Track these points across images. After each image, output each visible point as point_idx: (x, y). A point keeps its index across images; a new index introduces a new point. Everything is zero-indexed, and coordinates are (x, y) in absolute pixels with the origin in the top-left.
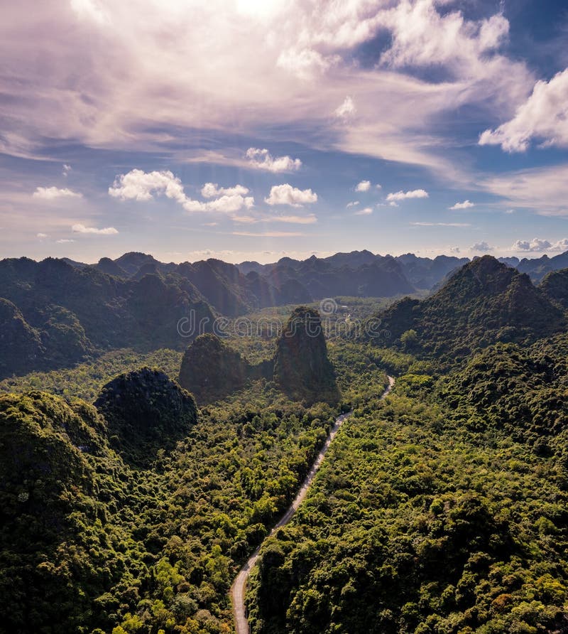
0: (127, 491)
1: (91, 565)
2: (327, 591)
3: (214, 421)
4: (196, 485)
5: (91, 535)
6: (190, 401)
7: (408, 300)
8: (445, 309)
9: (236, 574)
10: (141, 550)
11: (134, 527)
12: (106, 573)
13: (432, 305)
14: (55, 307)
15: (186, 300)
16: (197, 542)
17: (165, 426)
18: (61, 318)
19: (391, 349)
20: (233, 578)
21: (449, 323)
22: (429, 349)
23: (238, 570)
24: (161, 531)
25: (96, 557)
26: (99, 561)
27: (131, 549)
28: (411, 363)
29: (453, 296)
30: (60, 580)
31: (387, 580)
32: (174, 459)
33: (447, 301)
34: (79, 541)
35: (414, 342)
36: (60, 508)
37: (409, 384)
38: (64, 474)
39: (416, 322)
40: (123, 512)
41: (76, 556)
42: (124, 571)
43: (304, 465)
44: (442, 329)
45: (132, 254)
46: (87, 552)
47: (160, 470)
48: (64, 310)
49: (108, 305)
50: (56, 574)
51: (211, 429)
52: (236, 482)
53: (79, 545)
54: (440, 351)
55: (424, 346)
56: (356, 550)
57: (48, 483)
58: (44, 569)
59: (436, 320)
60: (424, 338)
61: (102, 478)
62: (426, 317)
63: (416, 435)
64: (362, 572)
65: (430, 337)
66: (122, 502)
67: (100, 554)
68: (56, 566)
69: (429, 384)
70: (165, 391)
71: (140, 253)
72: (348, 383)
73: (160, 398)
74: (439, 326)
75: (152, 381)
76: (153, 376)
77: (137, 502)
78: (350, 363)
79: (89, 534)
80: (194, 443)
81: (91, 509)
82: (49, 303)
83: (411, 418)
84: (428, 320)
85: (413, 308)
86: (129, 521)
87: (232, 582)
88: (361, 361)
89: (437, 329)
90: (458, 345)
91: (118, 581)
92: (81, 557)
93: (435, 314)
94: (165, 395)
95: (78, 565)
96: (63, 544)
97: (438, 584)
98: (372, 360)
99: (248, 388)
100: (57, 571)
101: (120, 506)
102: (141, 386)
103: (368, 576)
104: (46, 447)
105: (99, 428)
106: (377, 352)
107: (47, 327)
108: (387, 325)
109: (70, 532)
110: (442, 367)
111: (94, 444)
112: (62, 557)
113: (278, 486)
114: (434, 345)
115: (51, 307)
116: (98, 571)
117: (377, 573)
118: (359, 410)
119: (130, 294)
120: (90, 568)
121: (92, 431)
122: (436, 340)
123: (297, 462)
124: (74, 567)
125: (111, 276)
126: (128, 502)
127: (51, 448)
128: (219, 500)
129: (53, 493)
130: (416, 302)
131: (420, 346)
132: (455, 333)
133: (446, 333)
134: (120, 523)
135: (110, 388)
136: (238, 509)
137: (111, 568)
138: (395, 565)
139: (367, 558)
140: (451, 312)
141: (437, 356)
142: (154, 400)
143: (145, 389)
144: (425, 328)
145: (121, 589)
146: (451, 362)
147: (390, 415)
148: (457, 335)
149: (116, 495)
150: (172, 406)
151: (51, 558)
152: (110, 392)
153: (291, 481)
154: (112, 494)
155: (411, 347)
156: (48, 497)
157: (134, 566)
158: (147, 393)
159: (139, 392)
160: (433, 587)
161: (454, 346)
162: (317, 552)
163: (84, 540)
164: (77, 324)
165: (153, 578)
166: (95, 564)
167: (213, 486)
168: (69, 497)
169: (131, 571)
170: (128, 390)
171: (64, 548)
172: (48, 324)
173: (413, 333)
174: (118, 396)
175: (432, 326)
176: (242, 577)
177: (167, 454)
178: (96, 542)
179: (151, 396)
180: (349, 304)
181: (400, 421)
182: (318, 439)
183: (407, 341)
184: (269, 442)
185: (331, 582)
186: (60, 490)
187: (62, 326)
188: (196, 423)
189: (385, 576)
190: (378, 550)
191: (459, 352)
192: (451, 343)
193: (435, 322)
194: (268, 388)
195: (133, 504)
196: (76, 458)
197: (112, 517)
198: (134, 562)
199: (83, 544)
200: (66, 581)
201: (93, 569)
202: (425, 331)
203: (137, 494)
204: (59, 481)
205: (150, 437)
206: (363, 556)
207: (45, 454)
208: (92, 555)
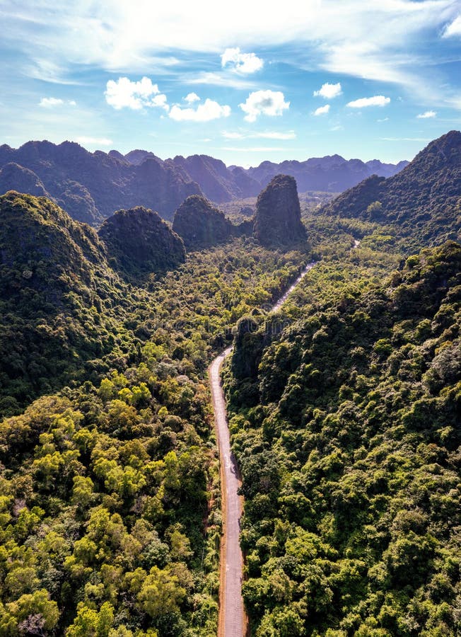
0: (122, 295)
1: (85, 335)
2: (298, 341)
3: (199, 262)
4: (182, 299)
5: (86, 313)
6: (179, 243)
7: (375, 177)
8: (409, 182)
9: (213, 358)
10: (131, 336)
11: (125, 320)
12: (98, 344)
13: (397, 180)
14: (70, 182)
15: (180, 180)
16: (181, 334)
17: (157, 261)
18: (76, 191)
19: (358, 219)
20: (211, 360)
21: (413, 195)
22: (392, 218)
23: (216, 356)
24: (149, 325)
25: (90, 330)
26: (93, 334)
27: (122, 333)
28: (375, 228)
29: (417, 171)
30: (57, 341)
31: (359, 325)
32: (163, 283)
33: (412, 176)
34: (75, 315)
35: (379, 212)
36: (60, 287)
37: (374, 241)
38: (64, 261)
39: (381, 196)
40: (117, 309)
41: (72, 325)
42: (115, 346)
43: (277, 289)
44: (405, 200)
45: (137, 151)
46: (83, 325)
47: (151, 289)
48: (78, 184)
49: (114, 183)
50: (53, 336)
51: (197, 267)
52: (218, 296)
53: (75, 318)
54: (403, 219)
55: (388, 215)
56: (329, 305)
57: (50, 265)
58: (43, 330)
59: (401, 192)
60: (389, 209)
61: (99, 280)
62: (391, 191)
63: (380, 273)
64: (334, 319)
65: (394, 208)
66: (116, 302)
67: (94, 329)
68: (54, 330)
69: (391, 242)
70: (158, 230)
71: (143, 151)
72: (318, 242)
73: (153, 235)
74: (403, 198)
75: (147, 220)
76: (148, 216)
77: (130, 305)
78: (320, 230)
79: (84, 312)
80: (181, 275)
81: (88, 296)
82: (66, 179)
83: (375, 262)
84: (393, 194)
85: (380, 183)
86: (121, 316)
87: (210, 363)
88: (330, 228)
89: (400, 200)
90: (419, 211)
91: (109, 353)
92: (76, 327)
93: (400, 187)
94: (157, 233)
95: (74, 333)
96: (62, 315)
97: (413, 322)
98: (340, 228)
99: (230, 243)
100: (54, 334)
101: (114, 305)
102: (138, 223)
103: (341, 323)
104: (47, 233)
105: (100, 248)
106: (345, 221)
107: (64, 197)
108: (355, 199)
109: (68, 308)
110: (404, 231)
111: (94, 256)
112: (59, 324)
113: (254, 297)
114: (397, 214)
115: (67, 182)
116: (92, 341)
117: (349, 320)
118: (328, 257)
119: (133, 175)
120: (84, 337)
121: (92, 247)
122: (399, 209)
123: (272, 286)
124: (70, 333)
125: (117, 159)
126: (121, 303)
127: (53, 236)
128: (201, 309)
129: (53, 274)
130: (383, 179)
131: (385, 216)
132: (418, 202)
133: (409, 203)
134: (114, 317)
135: (111, 222)
136: (218, 315)
137: (103, 342)
138: (367, 312)
139: (339, 309)
140: (415, 185)
141: (400, 223)
142: (148, 237)
143: (141, 226)
144: (389, 200)
145: (111, 358)
146: (412, 227)
147: (356, 261)
148: (420, 204)
149: (111, 295)
150: (164, 245)
151: (50, 323)
152: (110, 225)
153: (266, 295)
154: (108, 294)
155: (377, 217)
156: (49, 277)
157: (123, 345)
158: (143, 231)
159: (136, 228)
160: (408, 323)
161: (416, 214)
162: (290, 315)
163: (81, 315)
164: (88, 196)
165: (140, 354)
166: (89, 335)
167: (196, 300)
168: (68, 280)
169: (121, 349)
170: (125, 224)
171: (62, 318)
172: (64, 195)
173: (378, 204)
174: (117, 230)
175: (396, 198)
176: (218, 361)
177: (157, 279)
178: (91, 320)
179: (145, 233)
180: (320, 196)
181: (365, 265)
182: (290, 274)
183: (373, 212)
184: (246, 275)
185: (302, 332)
186: (60, 272)
187: (76, 197)
188: (184, 263)
189: (357, 321)
190: (350, 302)
191: (420, 218)
192: (413, 211)
193: (400, 194)
194: (247, 243)
195: (126, 306)
196: (75, 252)
197: (107, 310)
198: (123, 342)
199: (79, 318)
200: (62, 342)
201: (87, 338)
202: (390, 203)
203: (130, 299)
204: (59, 265)
205: (144, 269)
206: (335, 308)
207: (47, 239)
208: (86, 328)
